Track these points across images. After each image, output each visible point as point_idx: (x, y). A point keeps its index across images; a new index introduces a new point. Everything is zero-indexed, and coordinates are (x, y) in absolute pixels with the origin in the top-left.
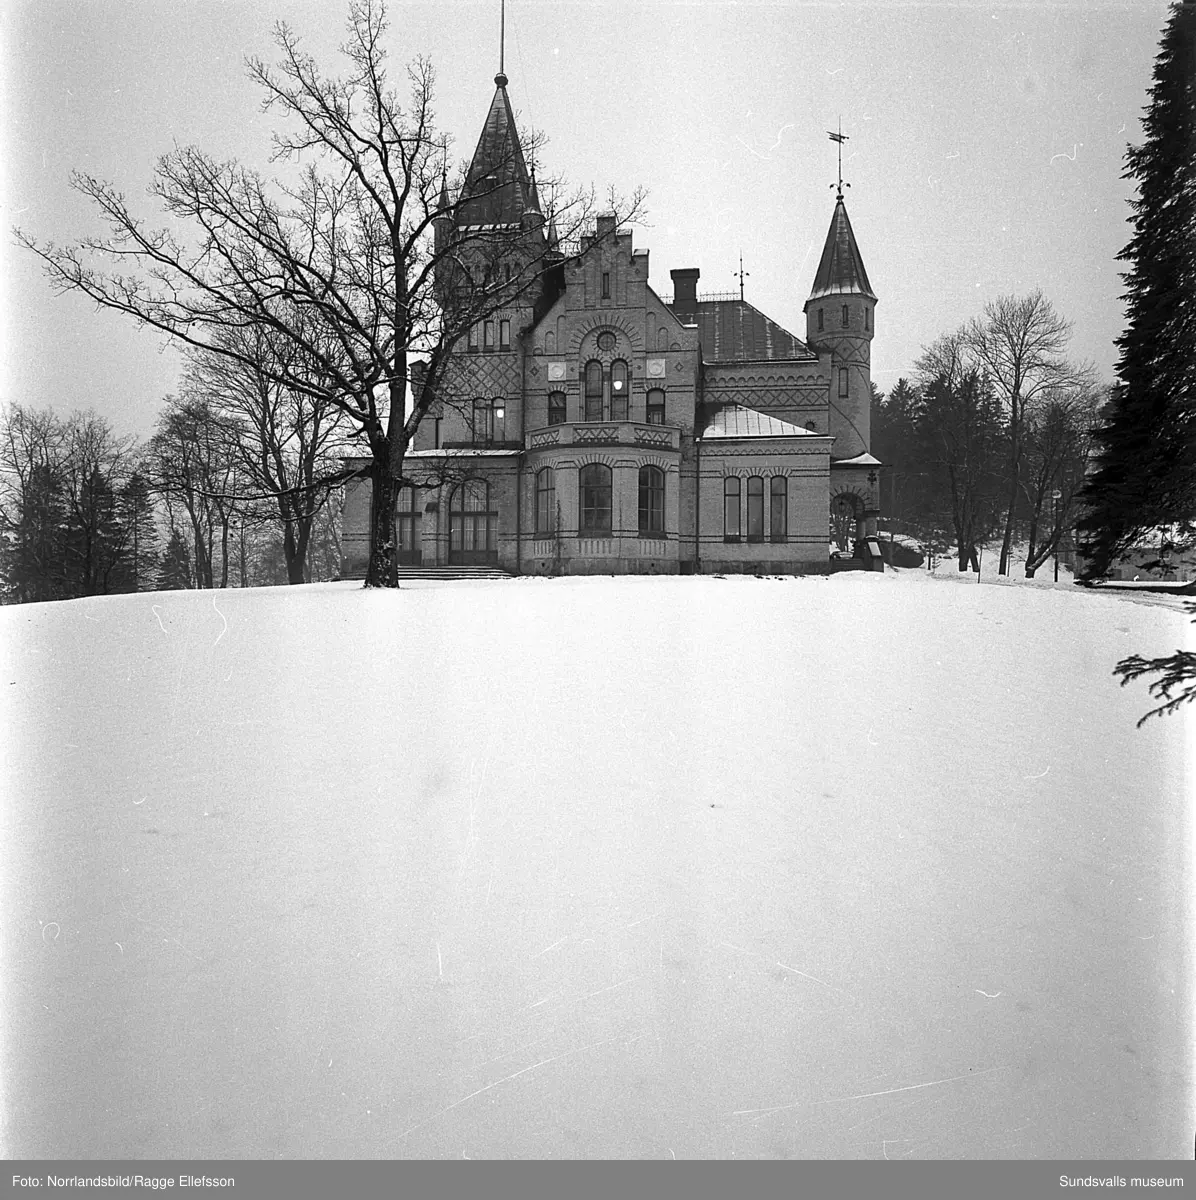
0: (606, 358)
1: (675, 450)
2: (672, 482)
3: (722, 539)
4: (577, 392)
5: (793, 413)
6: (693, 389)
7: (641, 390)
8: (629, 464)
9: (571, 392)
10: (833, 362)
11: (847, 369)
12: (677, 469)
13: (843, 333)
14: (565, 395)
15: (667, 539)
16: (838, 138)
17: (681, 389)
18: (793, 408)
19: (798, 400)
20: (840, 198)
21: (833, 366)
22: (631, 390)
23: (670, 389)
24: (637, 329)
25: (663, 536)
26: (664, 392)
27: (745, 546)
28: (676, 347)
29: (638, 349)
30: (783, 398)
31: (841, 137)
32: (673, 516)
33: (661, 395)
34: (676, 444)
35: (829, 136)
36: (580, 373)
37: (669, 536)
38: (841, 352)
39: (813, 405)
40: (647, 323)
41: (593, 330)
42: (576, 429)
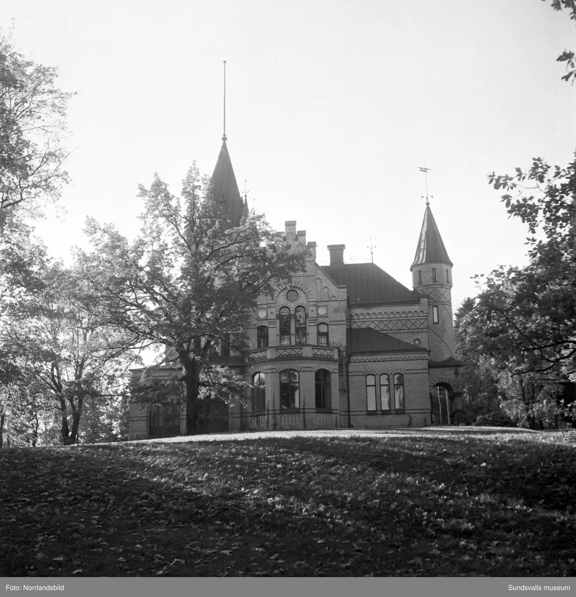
0: (292, 306)
1: (335, 361)
2: (335, 379)
3: (366, 413)
4: (274, 326)
5: (406, 334)
6: (345, 323)
7: (314, 324)
8: (309, 369)
9: (271, 326)
10: (428, 302)
11: (437, 307)
12: (337, 371)
13: (433, 285)
14: (268, 328)
15: (332, 413)
16: (425, 170)
17: (337, 323)
18: (406, 331)
19: (409, 326)
20: (428, 204)
21: (429, 305)
22: (307, 324)
23: (331, 323)
24: (310, 288)
25: (330, 412)
26: (328, 325)
27: (380, 417)
28: (334, 299)
29: (311, 300)
30: (400, 325)
31: (426, 169)
32: (336, 399)
33: (326, 327)
34: (336, 357)
35: (419, 169)
36: (277, 315)
37: (334, 412)
38: (433, 297)
39: (418, 329)
40: (316, 284)
41: (284, 289)
42: (277, 349)
